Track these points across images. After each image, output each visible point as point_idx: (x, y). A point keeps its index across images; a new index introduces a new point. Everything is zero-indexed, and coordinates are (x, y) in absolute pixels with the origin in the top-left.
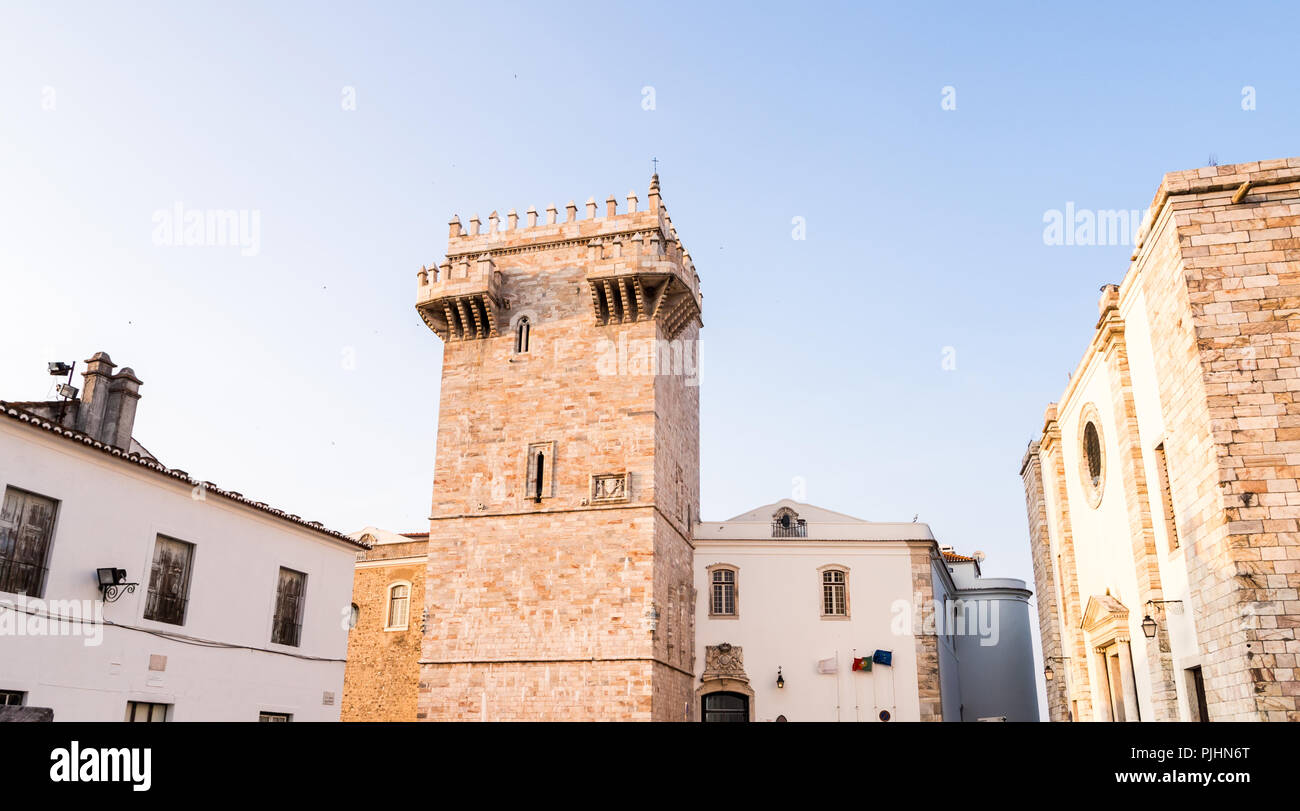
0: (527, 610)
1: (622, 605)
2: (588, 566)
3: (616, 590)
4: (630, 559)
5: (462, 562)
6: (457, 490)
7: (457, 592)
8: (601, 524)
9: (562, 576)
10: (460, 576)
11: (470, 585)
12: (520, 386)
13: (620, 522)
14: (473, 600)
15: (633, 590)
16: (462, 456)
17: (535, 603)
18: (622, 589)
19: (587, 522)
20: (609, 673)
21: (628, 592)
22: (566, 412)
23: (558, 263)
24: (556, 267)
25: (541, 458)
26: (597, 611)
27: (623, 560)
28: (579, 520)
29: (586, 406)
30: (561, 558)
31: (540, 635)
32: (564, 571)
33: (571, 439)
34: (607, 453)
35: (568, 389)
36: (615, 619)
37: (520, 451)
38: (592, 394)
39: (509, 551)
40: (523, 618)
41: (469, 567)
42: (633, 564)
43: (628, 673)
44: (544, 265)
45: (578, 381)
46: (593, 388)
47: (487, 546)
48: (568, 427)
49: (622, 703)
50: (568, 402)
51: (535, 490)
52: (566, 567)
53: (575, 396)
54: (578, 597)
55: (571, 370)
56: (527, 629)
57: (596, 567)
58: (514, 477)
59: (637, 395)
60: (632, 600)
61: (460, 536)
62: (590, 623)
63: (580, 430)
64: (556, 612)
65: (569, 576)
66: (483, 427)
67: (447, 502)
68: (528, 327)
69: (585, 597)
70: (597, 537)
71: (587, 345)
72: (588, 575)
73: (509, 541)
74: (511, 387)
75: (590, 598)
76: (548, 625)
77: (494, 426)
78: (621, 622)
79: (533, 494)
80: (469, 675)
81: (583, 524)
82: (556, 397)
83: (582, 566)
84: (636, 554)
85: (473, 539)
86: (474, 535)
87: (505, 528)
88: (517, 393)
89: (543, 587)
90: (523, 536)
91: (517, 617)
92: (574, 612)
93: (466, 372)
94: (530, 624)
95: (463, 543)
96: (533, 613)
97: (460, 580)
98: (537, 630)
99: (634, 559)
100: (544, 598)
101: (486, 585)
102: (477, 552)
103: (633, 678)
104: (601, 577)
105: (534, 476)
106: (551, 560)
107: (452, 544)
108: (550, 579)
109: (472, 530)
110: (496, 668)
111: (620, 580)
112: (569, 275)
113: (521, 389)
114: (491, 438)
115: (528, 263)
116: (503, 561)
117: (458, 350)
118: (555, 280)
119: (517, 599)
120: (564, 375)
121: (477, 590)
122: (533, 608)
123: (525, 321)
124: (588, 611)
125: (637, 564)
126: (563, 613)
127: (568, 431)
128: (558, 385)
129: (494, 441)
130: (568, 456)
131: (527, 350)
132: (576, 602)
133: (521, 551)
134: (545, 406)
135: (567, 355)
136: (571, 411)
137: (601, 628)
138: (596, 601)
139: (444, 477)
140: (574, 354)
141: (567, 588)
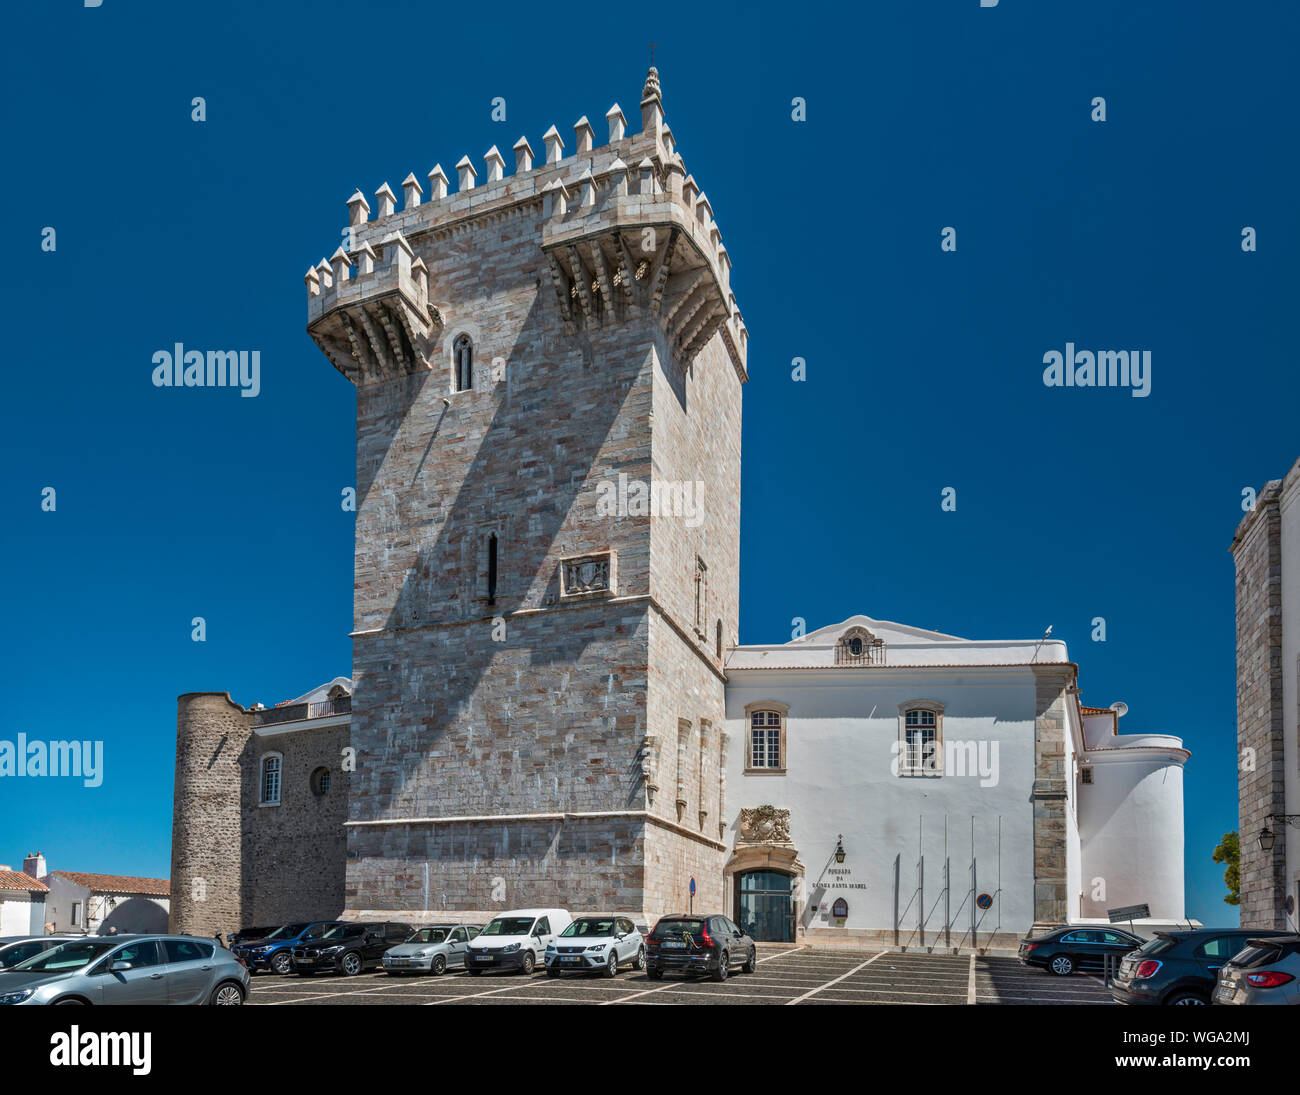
0: (478, 753)
1: (604, 741)
2: (559, 689)
3: (596, 722)
4: (616, 677)
5: (394, 692)
6: (385, 595)
7: (390, 732)
8: (576, 629)
9: (523, 705)
10: (393, 711)
11: (405, 723)
12: (461, 439)
13: (602, 624)
14: (410, 743)
15: (619, 720)
16: (389, 547)
17: (490, 743)
18: (605, 720)
19: (557, 627)
20: (587, 836)
21: (613, 721)
22: (525, 471)
23: (507, 244)
24: (506, 251)
25: (493, 542)
26: (573, 749)
27: (605, 679)
28: (545, 625)
29: (552, 458)
30: (523, 679)
31: (496, 786)
32: (526, 698)
33: (533, 510)
34: (583, 527)
35: (528, 437)
36: (595, 761)
37: (465, 533)
38: (561, 441)
39: (454, 674)
40: (473, 763)
41: (403, 697)
42: (620, 683)
43: (612, 836)
44: (487, 250)
45: (541, 423)
46: (565, 432)
47: (425, 670)
48: (529, 494)
49: (604, 876)
50: (528, 455)
51: (485, 587)
52: (529, 693)
53: (537, 447)
54: (546, 733)
55: (531, 407)
56: (480, 778)
57: (568, 690)
58: (458, 570)
59: (626, 435)
60: (619, 735)
61: (390, 657)
62: (561, 768)
63: (548, 496)
64: (516, 754)
65: (533, 705)
66: (415, 504)
67: (373, 613)
68: (470, 350)
69: (553, 733)
70: (570, 649)
71: (553, 367)
72: (559, 702)
73: (453, 661)
74: (449, 442)
75: (561, 734)
76: (506, 772)
77: (429, 501)
78: (604, 765)
79: (483, 592)
80: (407, 840)
81: (551, 630)
82: (511, 451)
83: (550, 690)
84: (623, 669)
85: (407, 661)
86: (407, 655)
87: (448, 642)
88: (458, 450)
89: (499, 720)
90: (471, 653)
91: (466, 763)
92: (539, 753)
93: (389, 428)
94: (483, 772)
95: (395, 667)
96: (486, 757)
97: (393, 716)
98: (492, 780)
99: (621, 676)
100: (501, 735)
101: (425, 721)
102: (413, 678)
103: (618, 842)
104: (575, 703)
105: (483, 567)
106: (509, 683)
107: (380, 669)
108: (508, 709)
109: (406, 649)
110: (440, 832)
111: (600, 706)
112: (524, 261)
113: (461, 445)
114: (425, 518)
115: (463, 251)
116: (446, 688)
117: (377, 396)
118: (504, 272)
119: (466, 738)
120: (521, 416)
121: (414, 729)
122: (487, 750)
123: (465, 342)
124: (559, 752)
125: (625, 683)
126: (525, 755)
127: (529, 500)
128: (514, 432)
129: (430, 522)
130: (529, 535)
131: (470, 386)
132: (542, 740)
133: (469, 673)
134: (495, 466)
135: (524, 387)
136: (532, 469)
137: (576, 774)
138: (570, 738)
139: (368, 578)
140: (535, 384)
141: (531, 721)
